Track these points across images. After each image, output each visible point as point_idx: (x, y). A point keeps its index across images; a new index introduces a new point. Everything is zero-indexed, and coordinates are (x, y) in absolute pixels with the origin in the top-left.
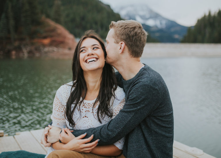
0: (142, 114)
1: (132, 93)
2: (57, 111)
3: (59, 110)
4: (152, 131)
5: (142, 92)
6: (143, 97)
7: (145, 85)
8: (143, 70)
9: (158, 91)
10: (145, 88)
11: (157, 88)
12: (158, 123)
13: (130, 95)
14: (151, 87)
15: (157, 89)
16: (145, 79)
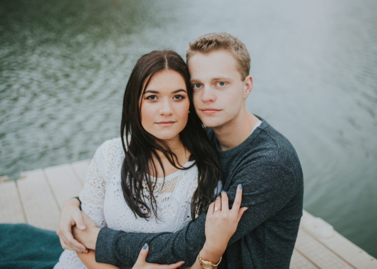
0: (257, 216)
1: (244, 175)
2: (91, 184)
3: (94, 183)
4: (266, 249)
5: (263, 176)
6: (266, 186)
7: (270, 163)
8: (258, 132)
9: (292, 175)
10: (272, 169)
11: (291, 170)
12: (279, 233)
13: (237, 179)
14: (282, 168)
15: (291, 173)
16: (270, 152)
